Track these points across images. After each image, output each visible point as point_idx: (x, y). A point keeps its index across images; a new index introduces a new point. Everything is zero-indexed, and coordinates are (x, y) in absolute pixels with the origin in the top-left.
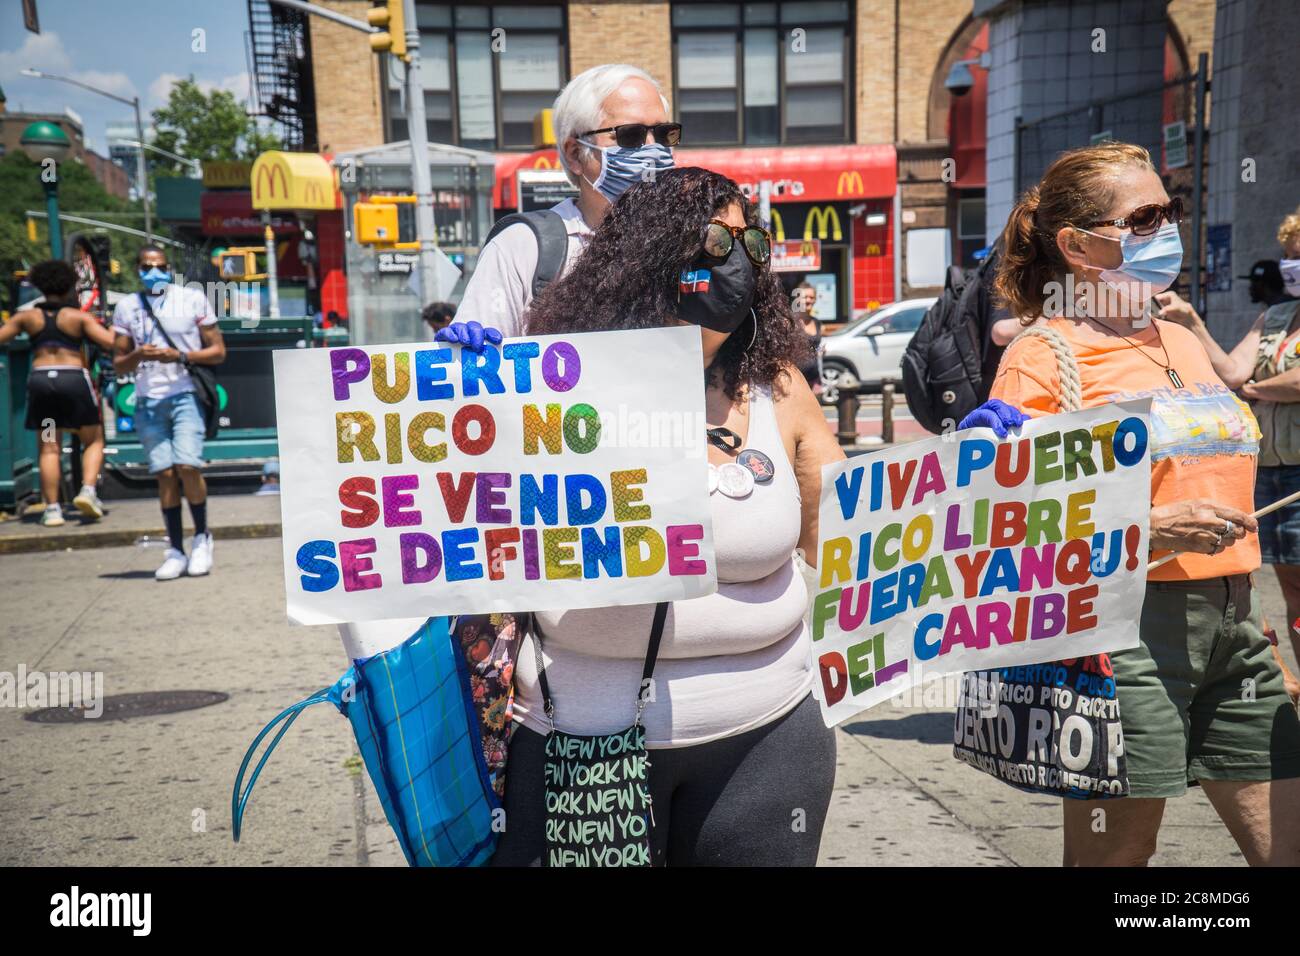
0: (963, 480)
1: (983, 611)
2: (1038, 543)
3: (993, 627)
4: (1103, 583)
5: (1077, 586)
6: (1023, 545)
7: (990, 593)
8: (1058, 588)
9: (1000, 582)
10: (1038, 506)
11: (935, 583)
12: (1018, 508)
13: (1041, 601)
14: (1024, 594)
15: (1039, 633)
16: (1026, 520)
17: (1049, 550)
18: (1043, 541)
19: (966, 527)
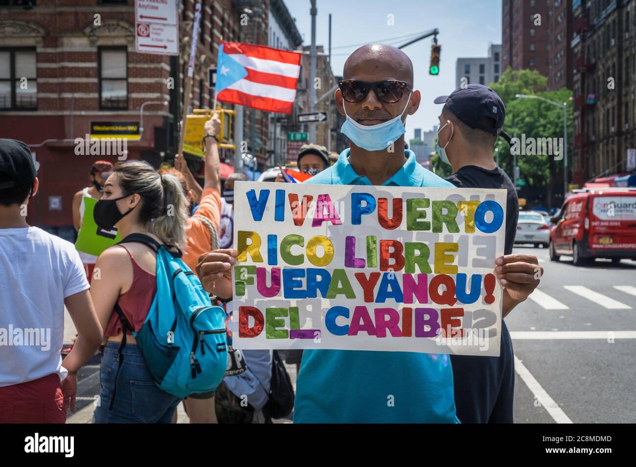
0: (356, 220)
1: (379, 313)
2: (414, 272)
3: (388, 324)
4: (468, 308)
5: (446, 306)
6: (403, 271)
7: (383, 301)
8: (432, 305)
9: (390, 295)
10: (412, 246)
11: (340, 286)
12: (397, 245)
13: (420, 312)
14: (408, 306)
15: (420, 333)
16: (403, 254)
17: (423, 277)
18: (418, 271)
19: (360, 253)
